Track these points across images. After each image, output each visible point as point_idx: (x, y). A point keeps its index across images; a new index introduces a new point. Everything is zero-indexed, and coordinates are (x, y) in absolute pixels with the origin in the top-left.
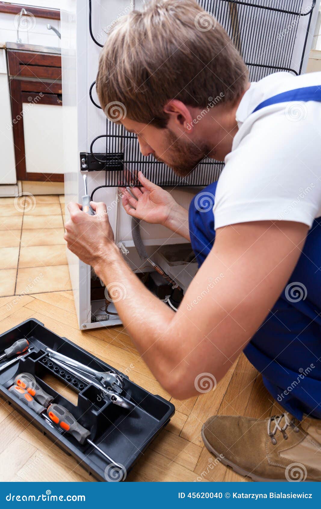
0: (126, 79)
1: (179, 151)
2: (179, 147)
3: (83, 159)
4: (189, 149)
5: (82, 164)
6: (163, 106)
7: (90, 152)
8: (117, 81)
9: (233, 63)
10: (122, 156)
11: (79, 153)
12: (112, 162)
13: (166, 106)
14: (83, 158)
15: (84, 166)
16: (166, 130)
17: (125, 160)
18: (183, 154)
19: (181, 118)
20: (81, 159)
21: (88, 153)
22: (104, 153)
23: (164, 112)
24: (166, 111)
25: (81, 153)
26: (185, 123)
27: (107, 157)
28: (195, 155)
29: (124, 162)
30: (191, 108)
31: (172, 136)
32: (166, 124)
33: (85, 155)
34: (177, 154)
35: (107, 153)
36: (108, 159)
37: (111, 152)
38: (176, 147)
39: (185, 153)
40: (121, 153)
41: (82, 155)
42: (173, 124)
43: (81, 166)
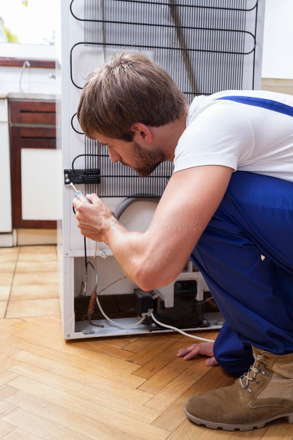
0: (104, 110)
1: (142, 157)
2: (142, 154)
3: (66, 175)
4: (150, 155)
5: (65, 178)
6: (130, 127)
7: (72, 169)
8: (98, 112)
9: (176, 97)
10: (98, 172)
11: (64, 170)
12: (90, 177)
13: (132, 127)
15: (68, 180)
16: (132, 142)
17: (101, 175)
18: (145, 159)
19: (142, 133)
21: (70, 170)
22: (84, 169)
23: (131, 131)
24: (133, 130)
26: (146, 137)
27: (87, 172)
28: (154, 159)
29: (101, 176)
30: (150, 127)
31: (137, 147)
32: (133, 138)
33: (68, 172)
34: (140, 159)
35: (86, 169)
36: (86, 174)
37: (89, 168)
38: (140, 154)
39: (147, 158)
40: (98, 169)
41: (66, 172)
42: (138, 138)
43: (65, 181)
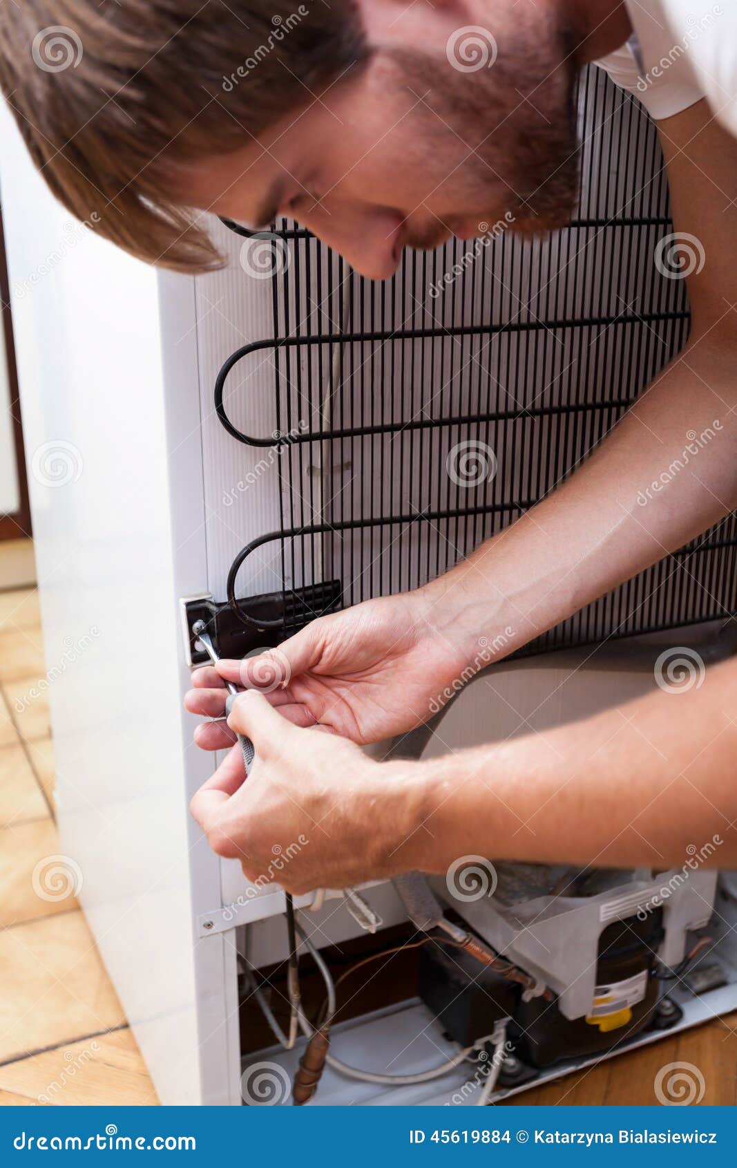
3: (197, 624)
5: (194, 638)
7: (225, 599)
10: (333, 594)
11: (184, 607)
14: (196, 621)
15: (206, 647)
20: (191, 623)
21: (219, 605)
22: (274, 591)
25: (188, 604)
27: (288, 604)
33: (206, 611)
35: (284, 591)
36: (288, 613)
37: (298, 586)
40: (333, 581)
